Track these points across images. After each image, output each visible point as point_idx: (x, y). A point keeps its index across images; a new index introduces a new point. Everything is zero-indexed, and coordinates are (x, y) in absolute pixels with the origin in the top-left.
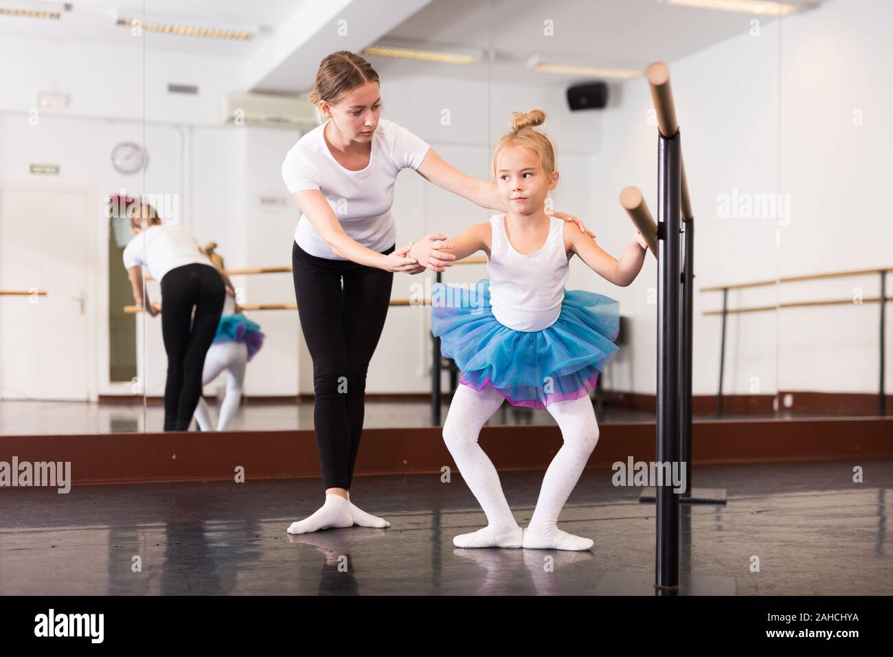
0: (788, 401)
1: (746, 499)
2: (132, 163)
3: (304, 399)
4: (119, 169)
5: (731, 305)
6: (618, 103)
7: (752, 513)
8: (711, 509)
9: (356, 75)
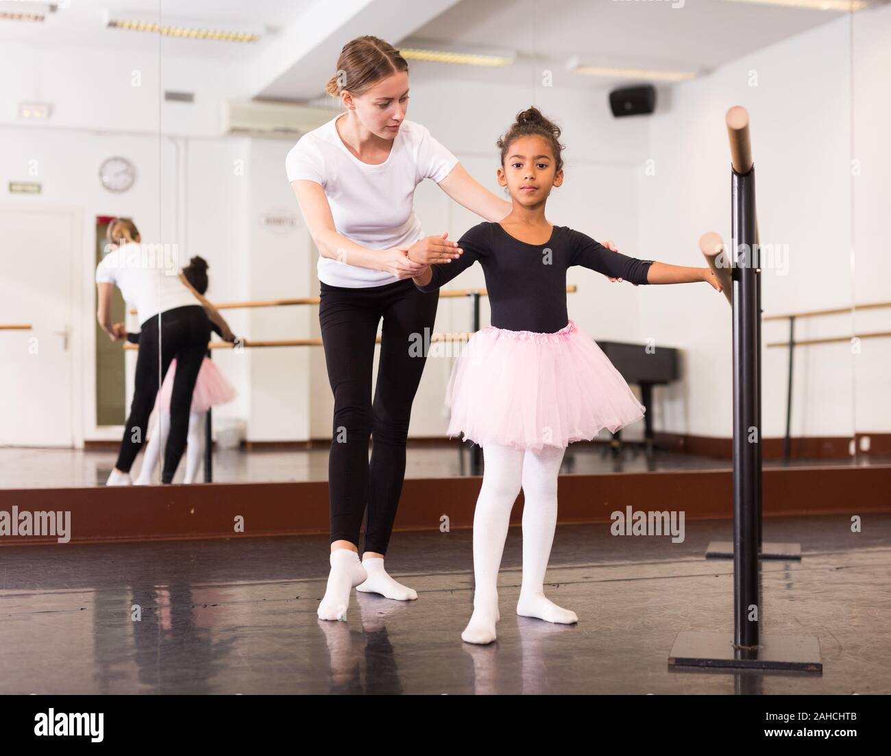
0: (866, 444)
1: (824, 554)
2: (121, 181)
3: (316, 444)
4: (108, 188)
5: (798, 337)
6: (668, 107)
7: (831, 570)
8: (779, 565)
9: (385, 63)
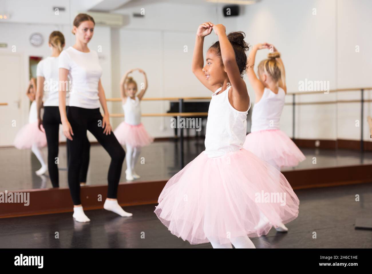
0: (317, 144)
4: (33, 44)
